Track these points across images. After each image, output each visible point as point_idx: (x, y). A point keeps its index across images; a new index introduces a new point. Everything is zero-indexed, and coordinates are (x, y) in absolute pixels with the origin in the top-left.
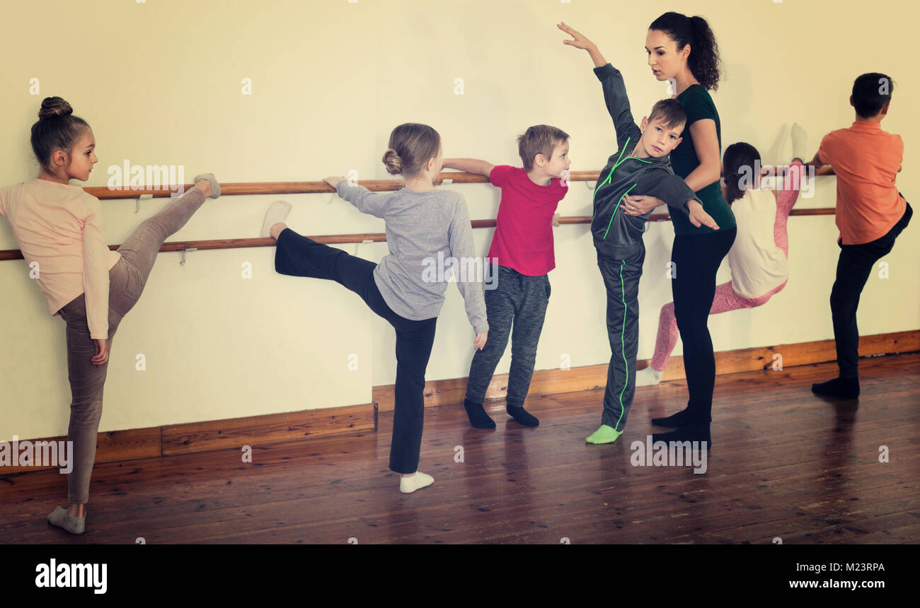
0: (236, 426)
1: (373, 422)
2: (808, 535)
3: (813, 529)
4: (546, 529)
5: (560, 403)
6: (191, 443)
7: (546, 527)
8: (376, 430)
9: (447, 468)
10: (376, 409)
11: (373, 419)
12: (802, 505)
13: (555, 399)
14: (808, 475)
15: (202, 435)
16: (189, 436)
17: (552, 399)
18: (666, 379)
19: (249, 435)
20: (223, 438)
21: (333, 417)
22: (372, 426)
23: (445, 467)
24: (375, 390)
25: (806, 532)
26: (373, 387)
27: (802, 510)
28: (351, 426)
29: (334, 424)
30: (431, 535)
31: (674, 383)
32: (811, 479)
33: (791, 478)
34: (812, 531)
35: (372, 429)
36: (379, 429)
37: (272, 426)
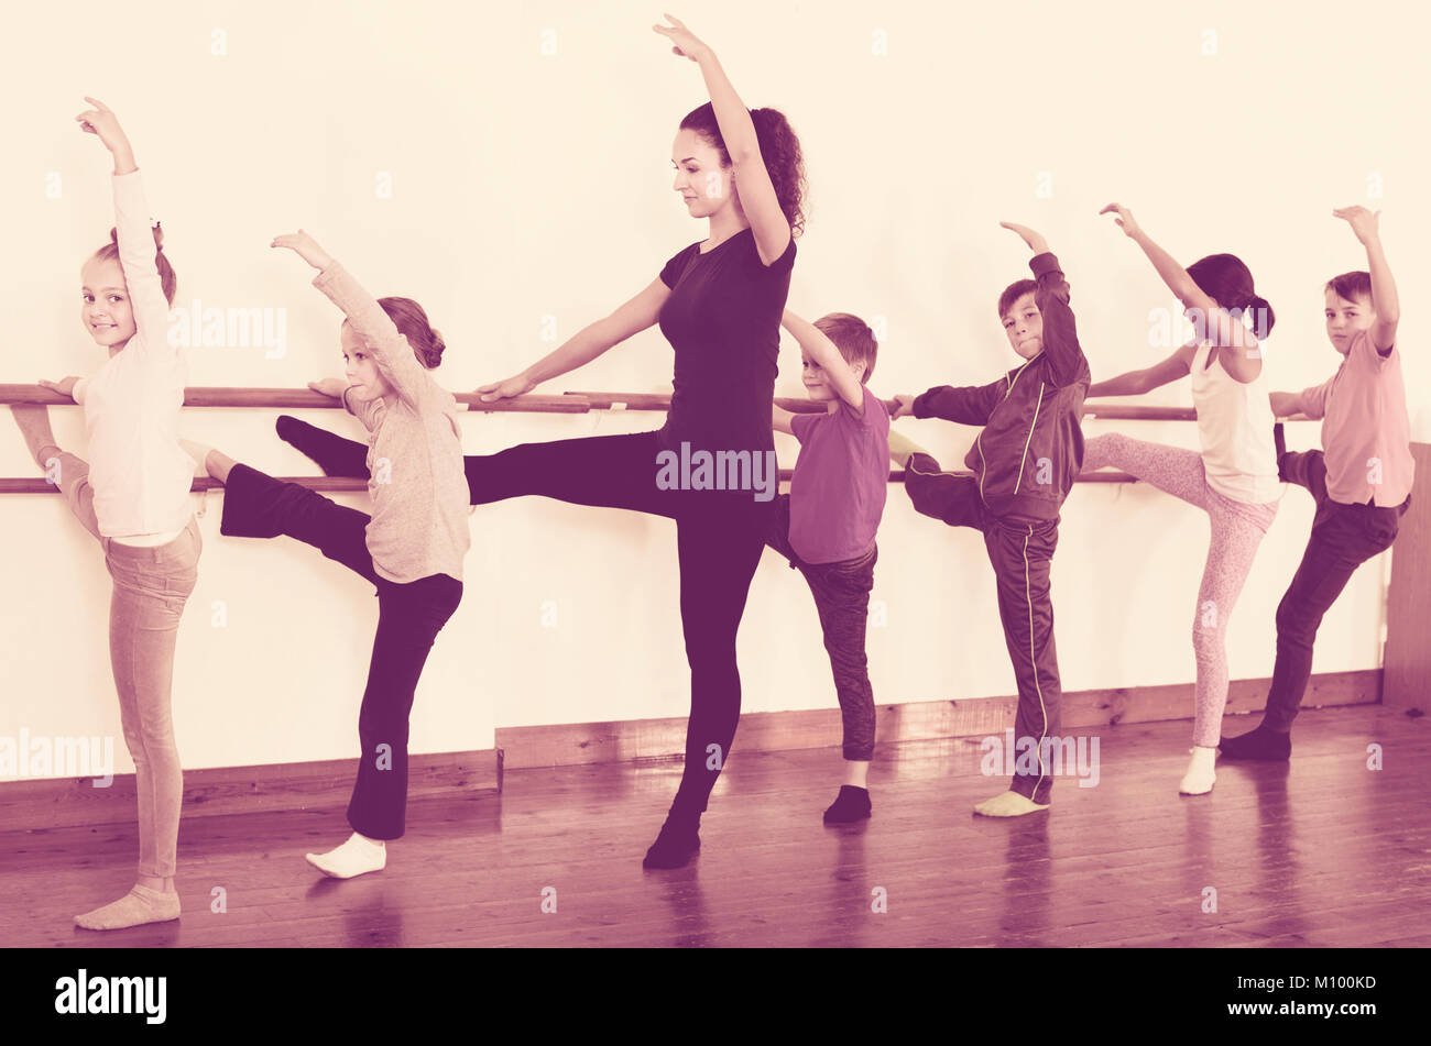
0: (278, 777)
1: (496, 778)
2: (1175, 939)
3: (1183, 931)
4: (763, 925)
5: (790, 762)
6: (207, 800)
7: (763, 922)
8: (499, 792)
9: (610, 844)
10: (500, 758)
11: (495, 774)
12: (1166, 900)
13: (783, 758)
14: (1177, 862)
15: (225, 788)
16: (205, 790)
17: (778, 757)
18: (957, 734)
19: (299, 791)
20: (258, 794)
21: (433, 769)
22: (495, 785)
23: (608, 842)
24: (500, 733)
25: (1174, 935)
26: (497, 730)
27: (1167, 906)
28: (461, 784)
29: (434, 779)
30: (582, 930)
31: (970, 739)
32: (1179, 866)
33: (1150, 865)
34: (1181, 934)
35: (494, 790)
36: (504, 791)
37: (336, 779)
